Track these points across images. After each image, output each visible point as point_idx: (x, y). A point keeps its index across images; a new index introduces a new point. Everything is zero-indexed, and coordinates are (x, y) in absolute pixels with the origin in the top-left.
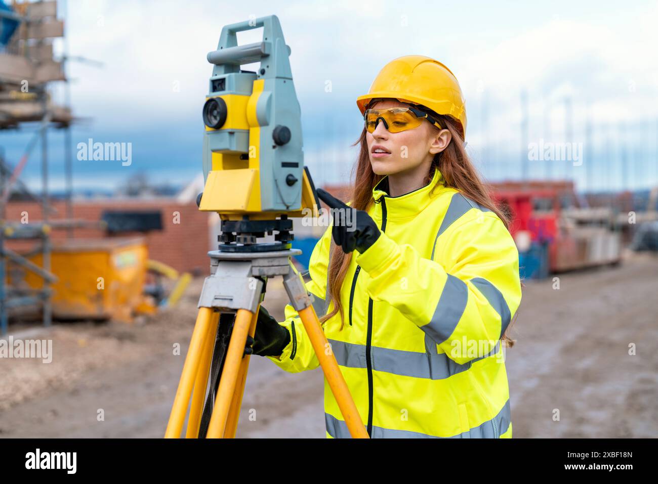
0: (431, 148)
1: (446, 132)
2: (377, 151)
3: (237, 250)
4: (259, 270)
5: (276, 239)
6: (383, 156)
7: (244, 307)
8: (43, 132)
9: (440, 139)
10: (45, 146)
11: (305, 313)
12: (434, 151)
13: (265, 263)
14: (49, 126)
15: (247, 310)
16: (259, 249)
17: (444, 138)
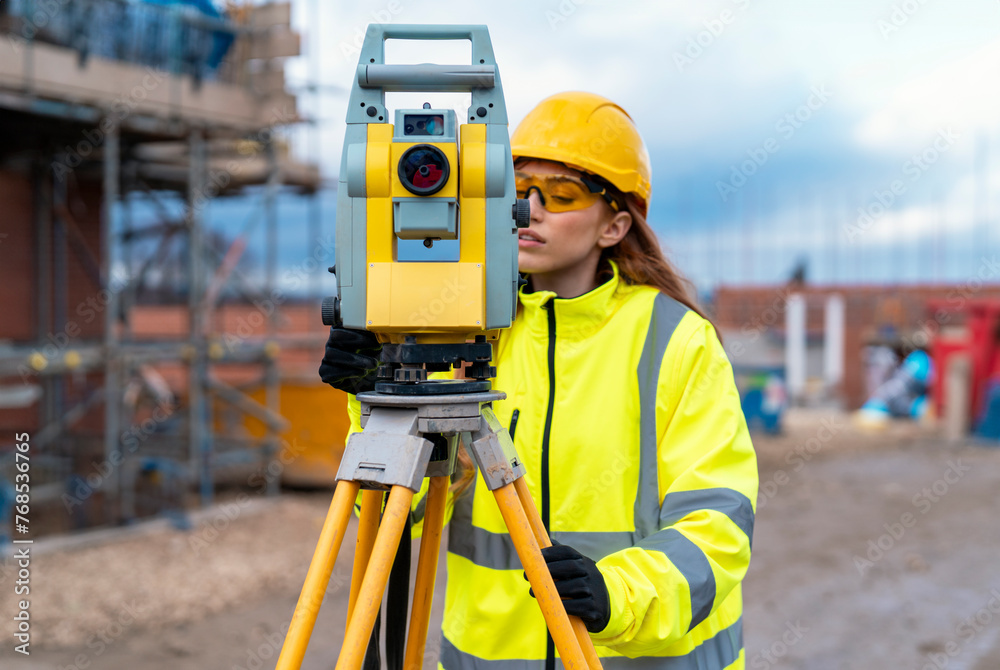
0: (602, 237)
1: (625, 218)
2: (524, 237)
3: (396, 391)
4: (428, 422)
5: (467, 375)
6: (534, 246)
7: (399, 483)
8: (270, 203)
9: (615, 227)
10: (272, 224)
11: (502, 493)
12: (604, 244)
13: (439, 412)
14: (281, 192)
15: (405, 487)
16: (430, 390)
17: (621, 225)
